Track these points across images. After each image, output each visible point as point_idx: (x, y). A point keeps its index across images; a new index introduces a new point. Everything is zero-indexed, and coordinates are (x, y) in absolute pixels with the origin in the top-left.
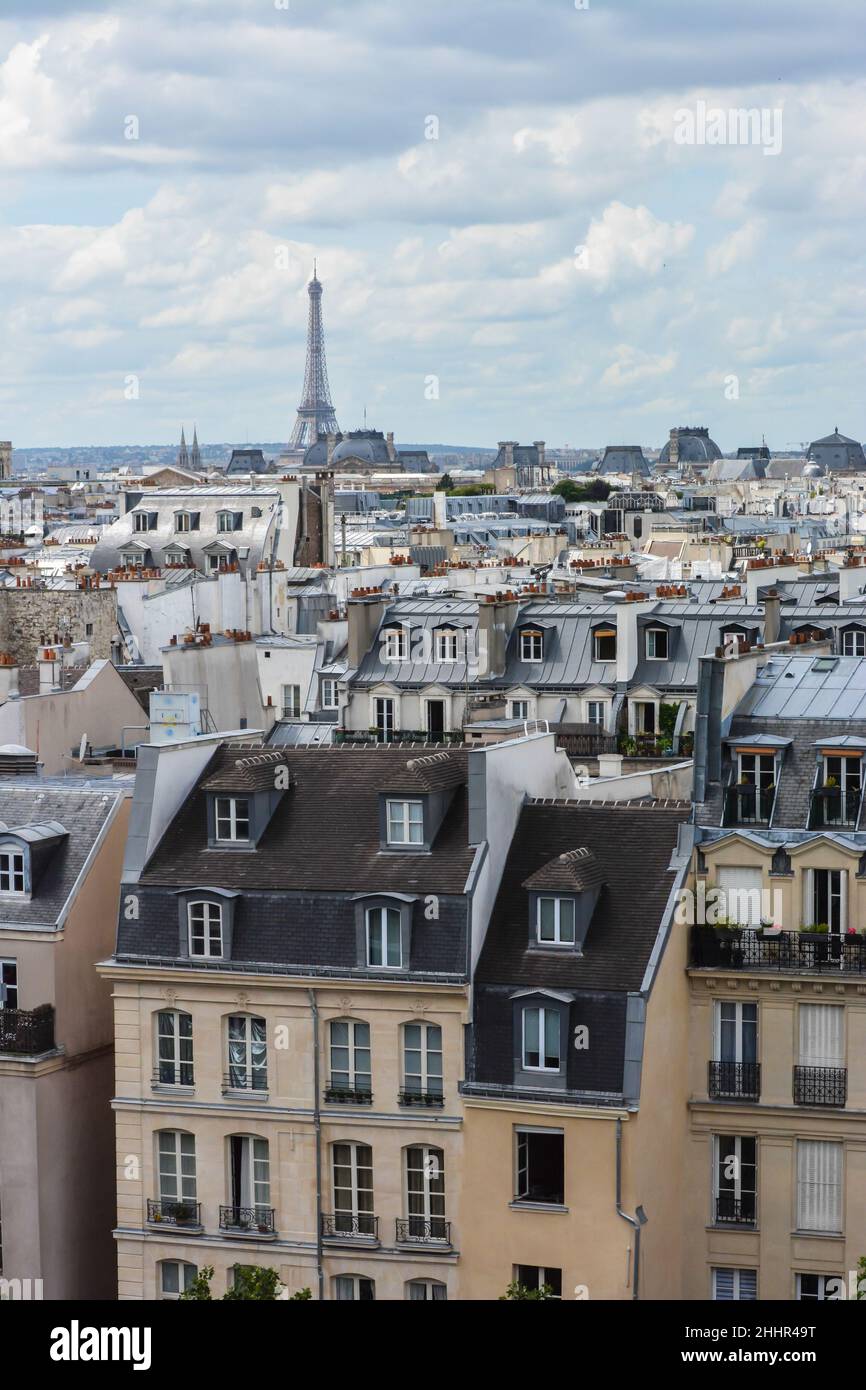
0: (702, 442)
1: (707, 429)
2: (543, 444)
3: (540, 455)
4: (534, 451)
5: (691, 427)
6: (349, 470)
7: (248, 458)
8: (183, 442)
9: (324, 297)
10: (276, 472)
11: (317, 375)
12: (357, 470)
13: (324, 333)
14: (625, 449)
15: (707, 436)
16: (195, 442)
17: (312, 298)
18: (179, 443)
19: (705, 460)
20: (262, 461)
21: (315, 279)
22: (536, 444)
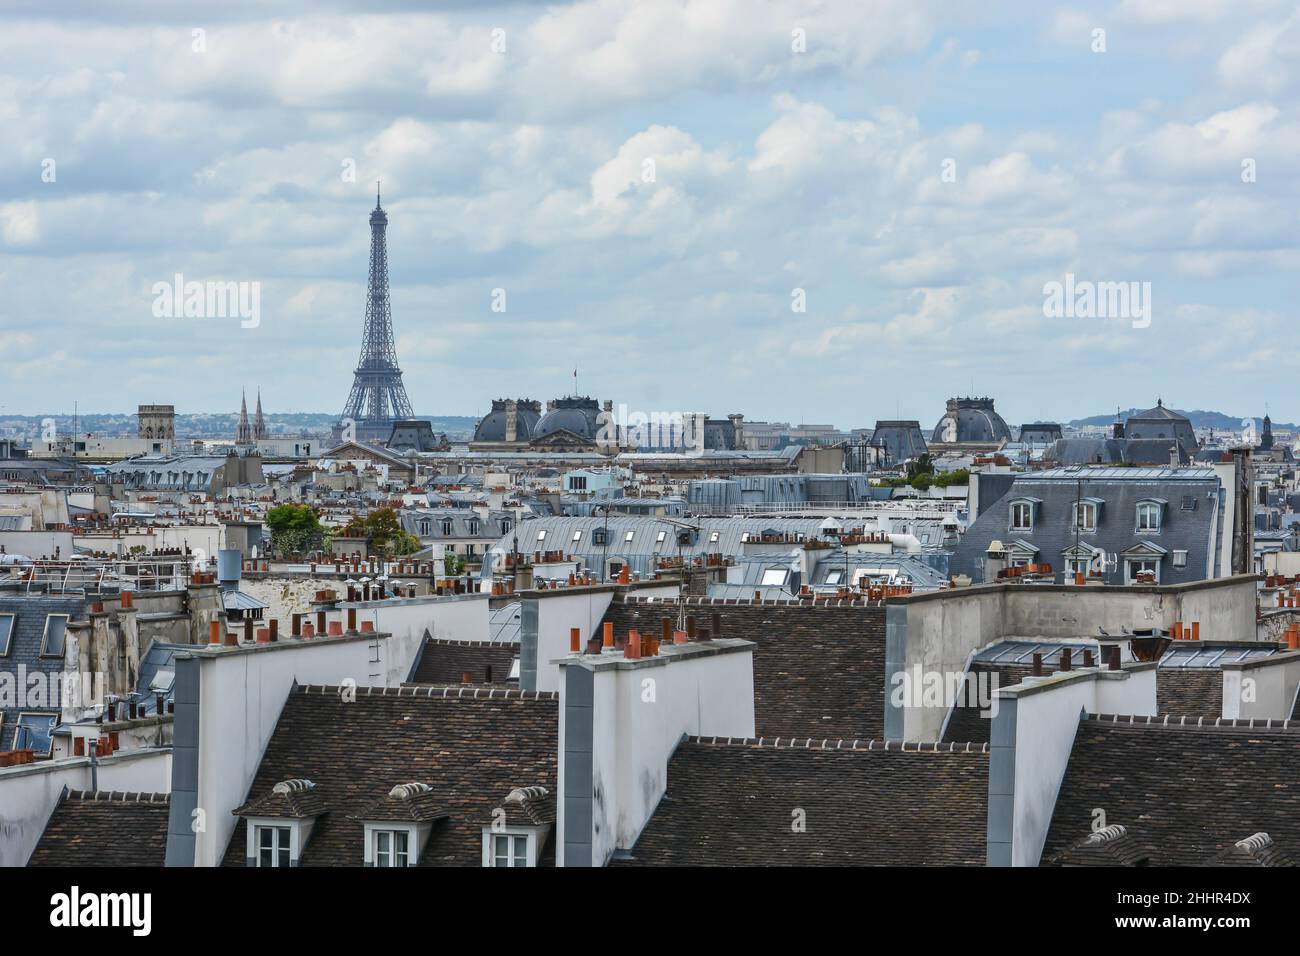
0: (985, 415)
1: (992, 400)
2: (740, 417)
3: (737, 432)
4: (729, 427)
5: (972, 398)
6: (557, 448)
7: (413, 431)
8: (244, 411)
9: (389, 230)
10: (449, 450)
11: (378, 329)
12: (567, 448)
13: (390, 275)
14: (901, 424)
15: (992, 409)
16: (259, 411)
17: (374, 232)
18: (239, 411)
19: (991, 439)
20: (431, 435)
21: (379, 207)
22: (732, 417)
